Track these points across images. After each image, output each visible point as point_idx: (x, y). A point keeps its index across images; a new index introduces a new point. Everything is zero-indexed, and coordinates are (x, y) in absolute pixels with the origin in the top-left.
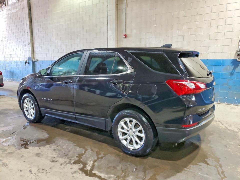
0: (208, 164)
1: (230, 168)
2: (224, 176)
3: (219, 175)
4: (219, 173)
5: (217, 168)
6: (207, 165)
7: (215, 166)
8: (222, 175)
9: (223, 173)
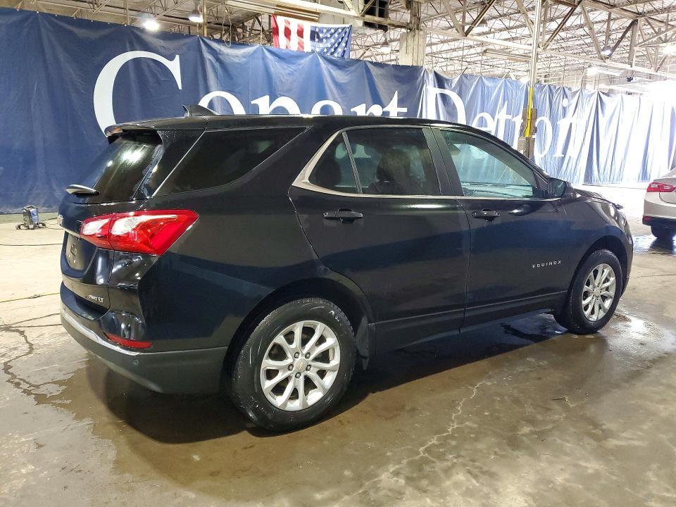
0: (55, 383)
1: (5, 398)
2: (12, 382)
3: (21, 379)
4: (24, 381)
5: (31, 385)
6: (55, 380)
7: (38, 387)
8: (17, 380)
9: (17, 385)
